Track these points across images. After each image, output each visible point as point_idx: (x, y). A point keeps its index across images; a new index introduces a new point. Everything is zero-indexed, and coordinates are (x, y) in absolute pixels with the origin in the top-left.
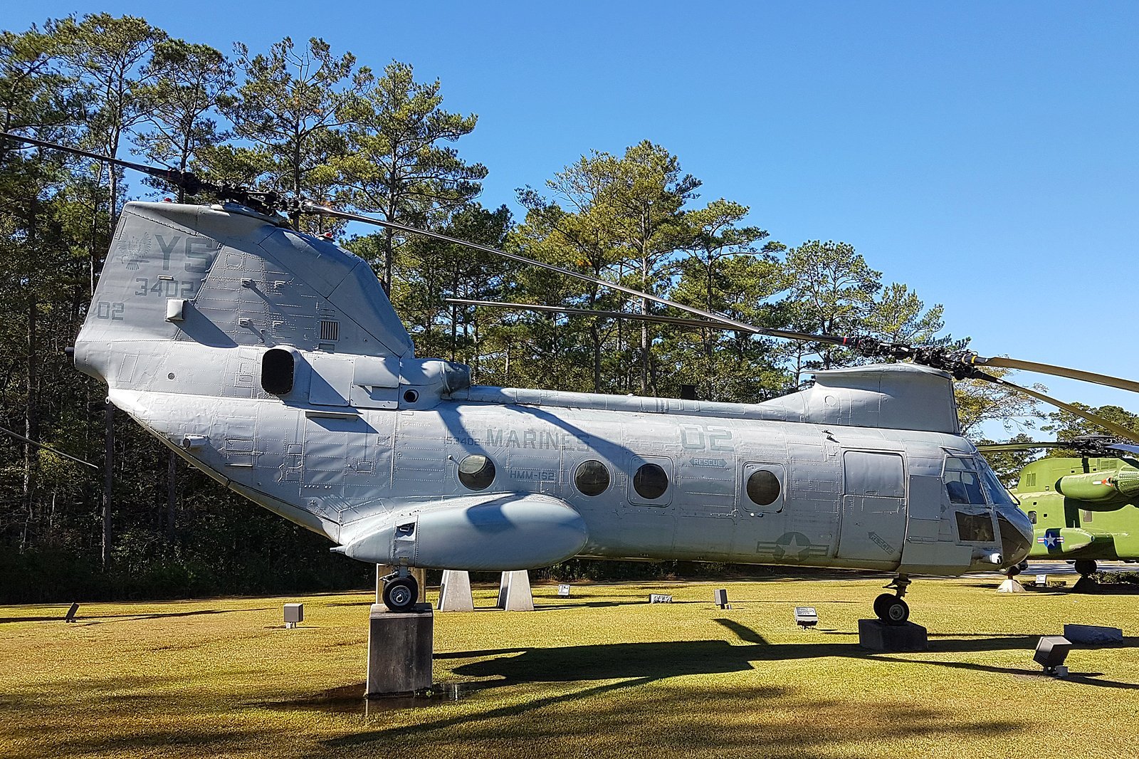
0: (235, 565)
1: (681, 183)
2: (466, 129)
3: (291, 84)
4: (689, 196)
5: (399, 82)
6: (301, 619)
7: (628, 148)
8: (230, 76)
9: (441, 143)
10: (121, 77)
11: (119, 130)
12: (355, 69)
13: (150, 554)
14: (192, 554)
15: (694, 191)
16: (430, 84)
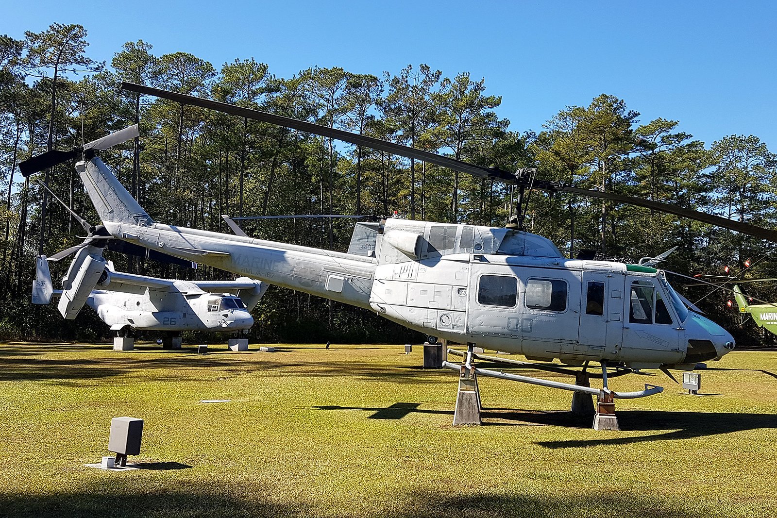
0: (387, 329)
1: (627, 116)
2: (497, 104)
3: (410, 89)
4: (633, 121)
5: (463, 82)
6: (411, 351)
7: (594, 99)
8: (381, 87)
9: (485, 111)
10: (333, 97)
11: (332, 123)
12: (441, 79)
13: (349, 322)
14: (367, 323)
15: (636, 119)
16: (479, 81)
